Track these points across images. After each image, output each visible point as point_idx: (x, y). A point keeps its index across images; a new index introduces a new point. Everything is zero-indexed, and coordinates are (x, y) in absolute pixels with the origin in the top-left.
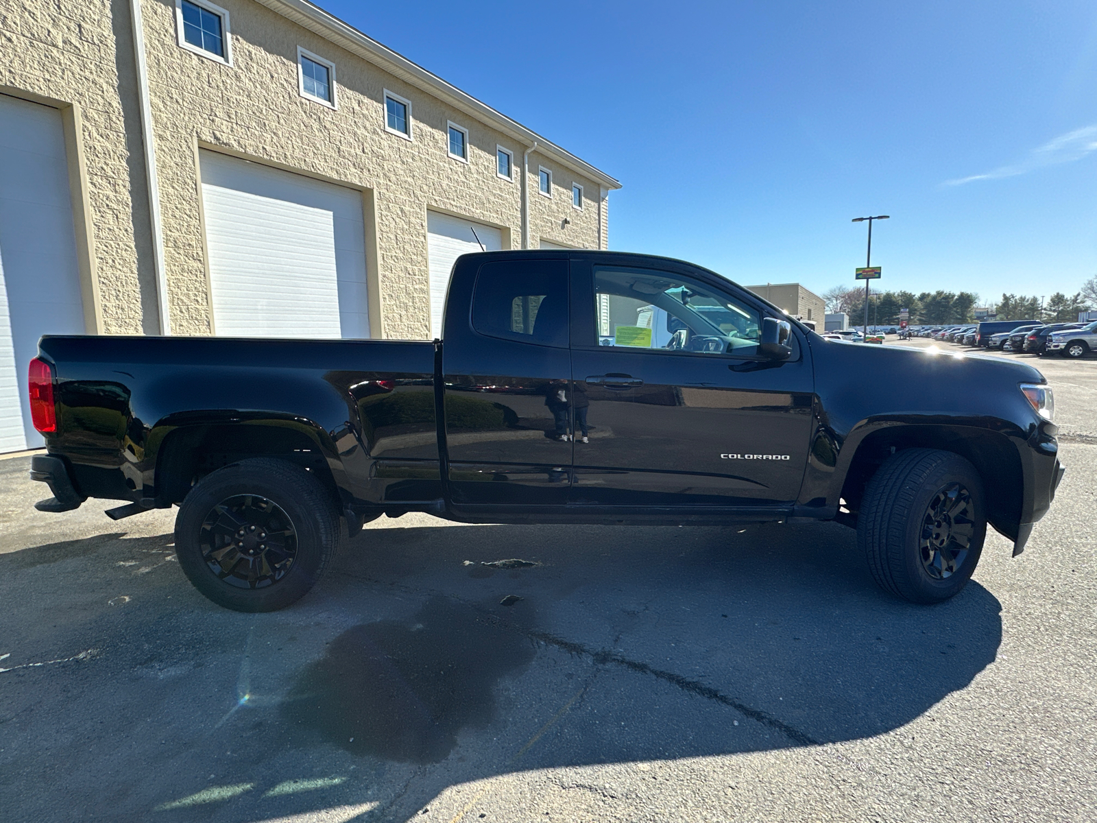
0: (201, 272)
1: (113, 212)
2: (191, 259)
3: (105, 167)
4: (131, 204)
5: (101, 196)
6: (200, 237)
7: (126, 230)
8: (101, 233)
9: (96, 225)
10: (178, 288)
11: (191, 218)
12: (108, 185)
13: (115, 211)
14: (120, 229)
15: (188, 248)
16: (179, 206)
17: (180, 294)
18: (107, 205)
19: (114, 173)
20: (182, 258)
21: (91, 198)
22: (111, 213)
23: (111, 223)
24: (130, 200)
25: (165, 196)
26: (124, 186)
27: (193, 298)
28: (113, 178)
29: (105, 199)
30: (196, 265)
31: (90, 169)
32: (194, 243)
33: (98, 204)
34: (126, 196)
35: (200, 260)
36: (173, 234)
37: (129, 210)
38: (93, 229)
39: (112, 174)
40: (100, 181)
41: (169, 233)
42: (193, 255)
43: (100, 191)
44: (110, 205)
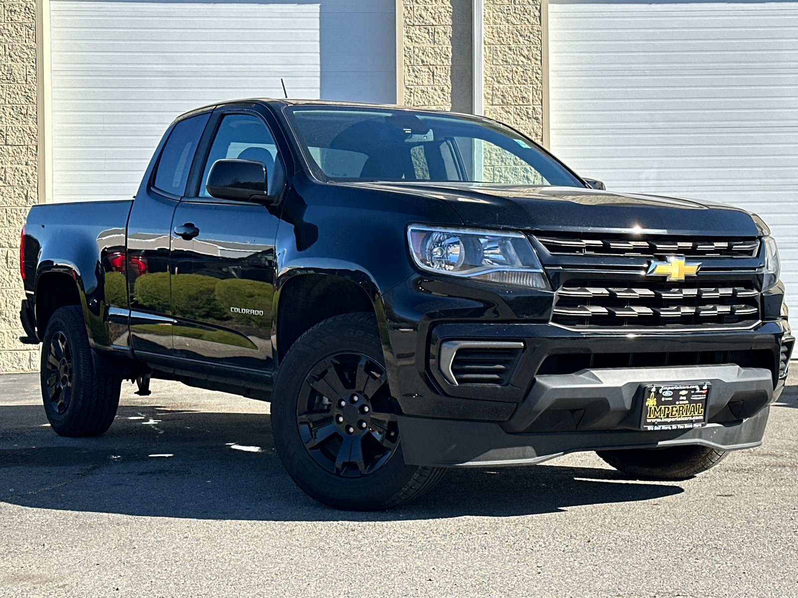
0: (537, 135)
1: (429, 69)
2: (524, 118)
3: (424, 14)
4: (450, 55)
5: (417, 50)
6: (540, 85)
7: (442, 90)
8: (412, 98)
9: (408, 88)
10: (502, 161)
11: (529, 59)
12: (427, 35)
13: (431, 67)
14: (435, 90)
15: (521, 103)
16: (513, 46)
17: (503, 169)
18: (423, 61)
19: (434, 18)
20: (511, 118)
21: (405, 56)
22: (427, 70)
23: (426, 82)
24: (450, 50)
25: (496, 35)
26: (445, 33)
27: (522, 173)
28: (433, 25)
29: (420, 54)
30: (530, 125)
31: (407, 20)
32: (531, 95)
33: (412, 62)
34: (447, 46)
35: (537, 119)
36: (501, 86)
37: (448, 63)
38: (404, 94)
39: (432, 21)
40: (417, 32)
41: (496, 85)
42: (528, 113)
43: (416, 45)
44: (425, 60)
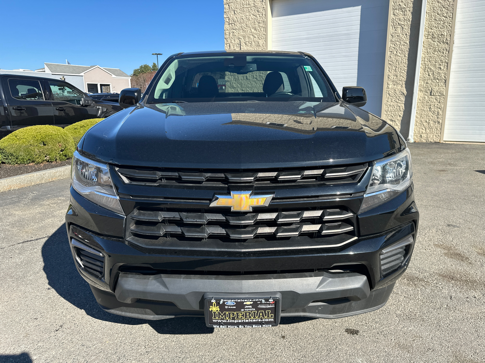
0: (446, 50)
1: (401, 26)
2: (441, 43)
3: (401, 4)
4: (411, 20)
5: (397, 19)
6: (450, 28)
7: (406, 35)
8: (393, 39)
9: (392, 35)
10: (430, 62)
11: (446, 17)
12: (402, 13)
13: (402, 25)
14: (403, 35)
15: (441, 37)
16: (440, 12)
17: (430, 65)
18: (399, 24)
19: (405, 5)
20: (436, 43)
21: (392, 22)
22: (400, 27)
23: (399, 32)
24: (411, 17)
25: (432, 9)
26: (409, 11)
27: (438, 66)
28: (404, 8)
29: (398, 21)
30: (444, 46)
31: (394, 7)
32: (446, 33)
33: (394, 24)
34: (409, 16)
35: (447, 43)
36: (432, 31)
37: (409, 23)
38: (390, 37)
39: (404, 6)
40: (398, 12)
41: (430, 30)
42: (443, 41)
43: (397, 17)
44: (400, 23)
